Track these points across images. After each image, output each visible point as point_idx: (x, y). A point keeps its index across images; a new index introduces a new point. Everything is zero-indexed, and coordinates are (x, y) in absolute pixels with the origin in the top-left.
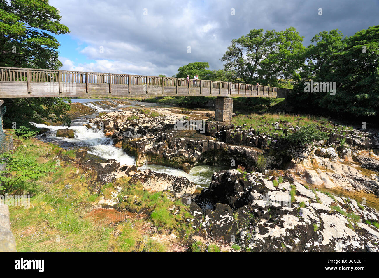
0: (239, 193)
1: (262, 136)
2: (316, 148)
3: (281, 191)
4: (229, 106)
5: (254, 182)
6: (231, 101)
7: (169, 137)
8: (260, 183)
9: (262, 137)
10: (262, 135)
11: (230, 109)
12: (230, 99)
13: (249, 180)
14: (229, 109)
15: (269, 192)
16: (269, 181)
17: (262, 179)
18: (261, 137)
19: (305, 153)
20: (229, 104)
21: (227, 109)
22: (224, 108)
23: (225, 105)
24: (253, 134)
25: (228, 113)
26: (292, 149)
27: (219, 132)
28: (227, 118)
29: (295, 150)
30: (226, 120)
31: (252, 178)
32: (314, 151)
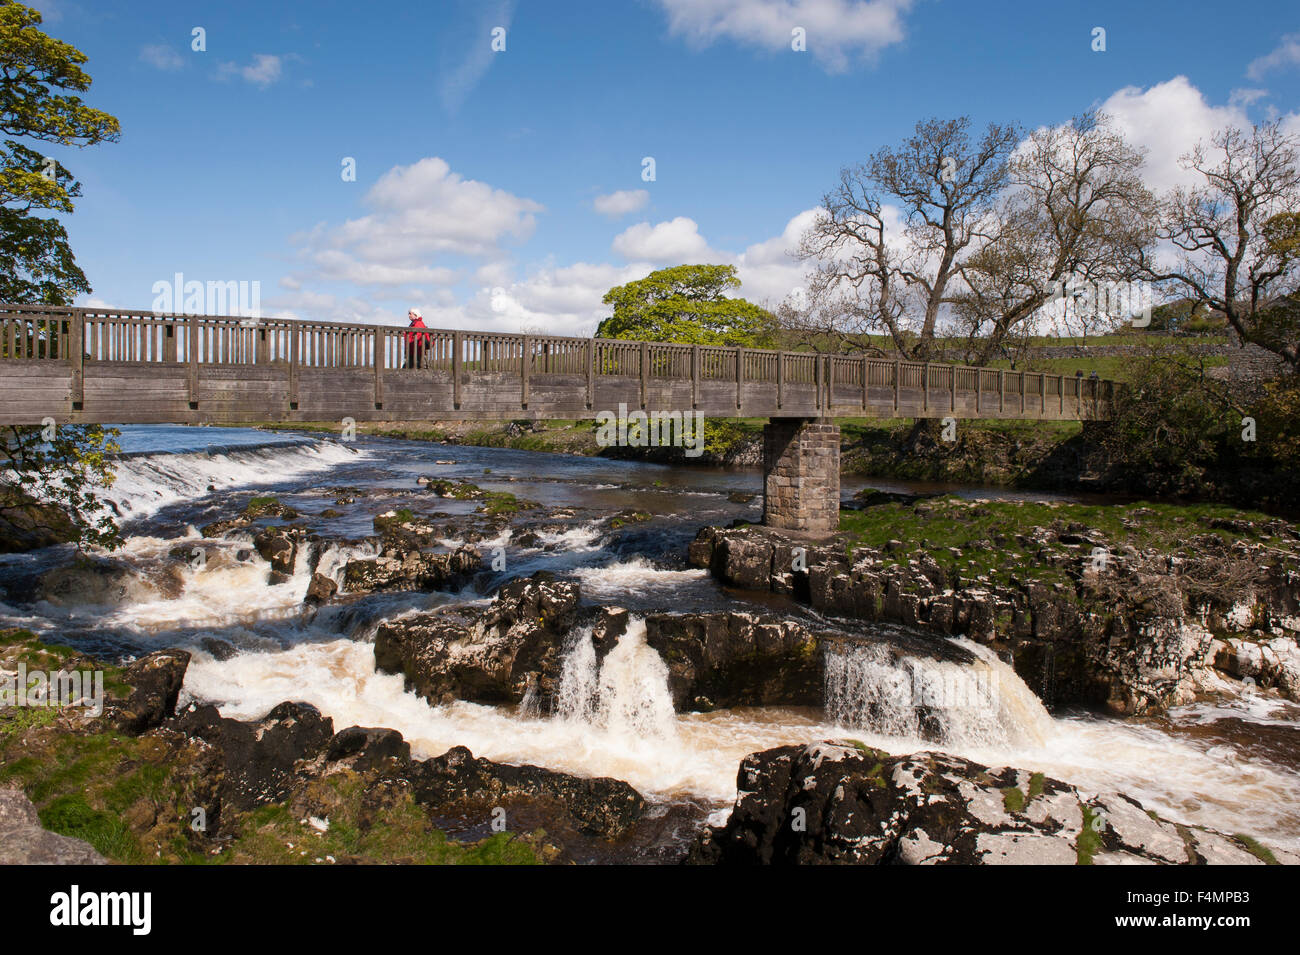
0: (854, 843)
1: (967, 591)
2: (1219, 645)
3: (1037, 832)
4: (825, 461)
5: (916, 791)
6: (831, 437)
7: (554, 600)
8: (942, 798)
9: (971, 596)
10: (970, 585)
11: (831, 473)
12: (826, 430)
13: (895, 782)
14: (823, 475)
15: (980, 835)
16: (983, 787)
17: (955, 780)
18: (965, 595)
19: (1167, 668)
20: (825, 450)
21: (814, 473)
22: (802, 469)
23: (806, 453)
24: (929, 585)
25: (817, 490)
26: (1106, 650)
27: (778, 578)
28: (815, 514)
29: (1120, 652)
30: (811, 522)
31: (909, 774)
32: (1210, 659)
